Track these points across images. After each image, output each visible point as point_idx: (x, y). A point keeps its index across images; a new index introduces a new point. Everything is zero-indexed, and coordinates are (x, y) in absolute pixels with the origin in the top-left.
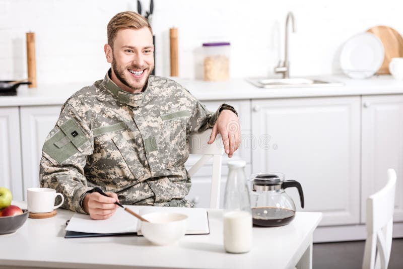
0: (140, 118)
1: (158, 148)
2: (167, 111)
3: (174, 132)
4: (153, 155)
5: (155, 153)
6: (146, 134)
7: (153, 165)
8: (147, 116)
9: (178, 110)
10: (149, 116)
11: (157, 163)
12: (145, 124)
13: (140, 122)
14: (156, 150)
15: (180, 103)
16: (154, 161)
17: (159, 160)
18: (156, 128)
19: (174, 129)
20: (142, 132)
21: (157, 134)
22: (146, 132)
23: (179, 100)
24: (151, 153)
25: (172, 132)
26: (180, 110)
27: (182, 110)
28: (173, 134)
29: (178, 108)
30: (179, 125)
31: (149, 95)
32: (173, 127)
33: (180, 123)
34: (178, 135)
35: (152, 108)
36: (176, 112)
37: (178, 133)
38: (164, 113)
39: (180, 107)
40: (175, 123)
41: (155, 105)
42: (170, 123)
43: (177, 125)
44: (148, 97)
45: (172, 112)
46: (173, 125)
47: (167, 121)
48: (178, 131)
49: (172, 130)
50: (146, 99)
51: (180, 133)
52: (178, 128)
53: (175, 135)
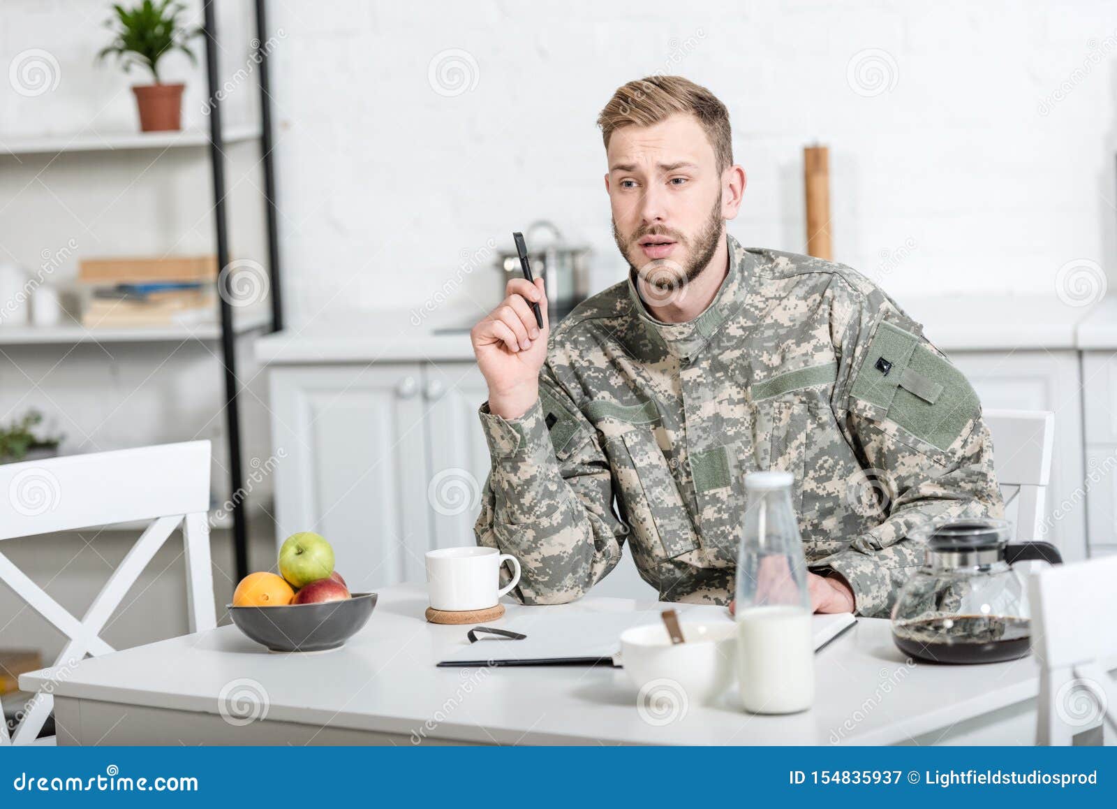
0: (701, 389)
1: (733, 480)
2: (776, 368)
3: (782, 434)
4: (715, 500)
5: (723, 493)
6: (699, 437)
7: (710, 528)
8: (722, 382)
9: (802, 365)
10: (727, 384)
11: (721, 522)
12: (708, 409)
13: (697, 403)
14: (727, 483)
15: (813, 342)
16: (716, 515)
17: (731, 515)
18: (734, 422)
19: (782, 424)
20: (691, 434)
21: (732, 439)
22: (701, 434)
23: (813, 333)
24: (712, 492)
25: (776, 433)
26: (808, 364)
27: (816, 365)
28: (780, 440)
29: (804, 358)
30: (796, 412)
31: (739, 323)
32: (780, 420)
33: (802, 406)
34: (797, 439)
35: (738, 358)
36: (797, 370)
37: (796, 435)
38: (765, 373)
39: (810, 354)
40: (786, 407)
41: (745, 351)
42: (771, 406)
43: (791, 411)
44: (738, 328)
45: (789, 370)
46: (781, 413)
47: (766, 402)
48: (796, 426)
49: (778, 428)
50: (729, 333)
51: (802, 433)
52: (795, 420)
53: (786, 440)
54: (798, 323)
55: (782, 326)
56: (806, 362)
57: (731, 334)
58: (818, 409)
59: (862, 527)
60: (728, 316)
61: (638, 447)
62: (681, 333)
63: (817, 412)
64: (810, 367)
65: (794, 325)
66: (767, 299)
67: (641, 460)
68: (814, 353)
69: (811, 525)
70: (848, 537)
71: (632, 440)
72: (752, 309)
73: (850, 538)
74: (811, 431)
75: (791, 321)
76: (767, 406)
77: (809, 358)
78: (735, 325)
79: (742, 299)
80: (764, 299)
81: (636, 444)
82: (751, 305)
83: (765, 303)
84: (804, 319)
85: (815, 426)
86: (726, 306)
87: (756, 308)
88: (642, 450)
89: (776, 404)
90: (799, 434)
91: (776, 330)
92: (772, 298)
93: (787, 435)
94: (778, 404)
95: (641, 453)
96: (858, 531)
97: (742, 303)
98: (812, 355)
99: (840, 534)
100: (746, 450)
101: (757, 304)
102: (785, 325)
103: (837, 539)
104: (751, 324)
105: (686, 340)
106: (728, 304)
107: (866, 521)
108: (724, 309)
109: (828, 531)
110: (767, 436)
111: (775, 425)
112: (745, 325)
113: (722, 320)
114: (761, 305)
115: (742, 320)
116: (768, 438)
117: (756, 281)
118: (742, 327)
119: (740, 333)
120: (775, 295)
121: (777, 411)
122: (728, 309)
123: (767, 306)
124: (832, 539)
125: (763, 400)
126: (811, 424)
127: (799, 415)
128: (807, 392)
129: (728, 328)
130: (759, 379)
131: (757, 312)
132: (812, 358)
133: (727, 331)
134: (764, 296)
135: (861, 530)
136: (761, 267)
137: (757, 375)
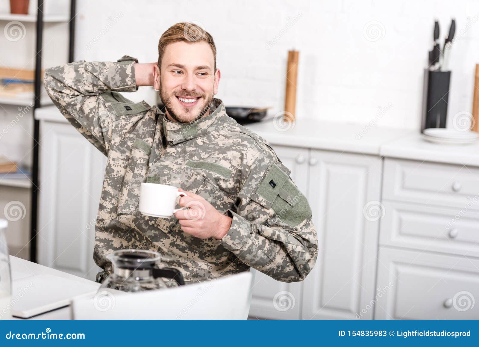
9: (214, 161)
15: (225, 155)
19: (190, 181)
23: (227, 152)
25: (186, 183)
26: (217, 162)
27: (220, 164)
28: (186, 187)
29: (217, 159)
30: (198, 178)
31: (203, 140)
32: (191, 178)
33: (202, 178)
34: (192, 190)
35: (193, 151)
36: (211, 162)
37: (193, 188)
38: (198, 159)
39: (220, 158)
40: (196, 174)
41: (197, 149)
42: (191, 171)
43: (196, 177)
44: (202, 141)
45: (208, 161)
46: (192, 176)
47: (189, 168)
48: (195, 185)
49: (187, 181)
50: (196, 142)
51: (195, 189)
52: (196, 182)
53: (188, 188)
54: (225, 146)
55: (218, 145)
56: (216, 161)
57: (198, 143)
58: (209, 182)
59: (201, 246)
60: (200, 134)
61: (140, 165)
62: (174, 127)
63: (208, 184)
64: (217, 164)
65: (223, 147)
66: (220, 135)
67: (138, 171)
68: (222, 159)
69: (178, 230)
70: (193, 245)
71: (140, 162)
72: (212, 137)
73: (193, 246)
74: (200, 190)
75: (223, 144)
76: (189, 170)
77: (218, 160)
78: (201, 140)
79: (210, 131)
80: (218, 134)
81: (141, 163)
82: (212, 135)
83: (218, 136)
84: (229, 146)
85: (203, 189)
86: (201, 129)
87: (214, 136)
88: (141, 167)
89: (193, 171)
90: (194, 189)
91: (215, 146)
92: (222, 135)
93: (189, 186)
94: (194, 171)
95: (140, 168)
96: (199, 246)
97: (209, 132)
98: (220, 160)
99: (190, 242)
100: (167, 182)
101: (215, 135)
102: (220, 145)
103: (187, 243)
104: (208, 142)
105: (175, 132)
106: (203, 129)
107: (204, 245)
108: (200, 130)
109: (185, 237)
110: (181, 182)
111: (187, 179)
112: (205, 142)
113: (196, 134)
114: (216, 136)
115: (205, 139)
116: (181, 183)
117: (221, 128)
118: (204, 142)
119: (201, 144)
120: (224, 134)
121: (192, 174)
122: (201, 130)
123: (219, 137)
124: (185, 242)
125: (189, 167)
126: (202, 187)
127: (199, 180)
128: (209, 173)
129: (197, 139)
130: (194, 160)
131: (213, 139)
132: (220, 161)
133: (196, 140)
134: (219, 133)
135: (200, 246)
136: (228, 124)
137: (195, 158)
